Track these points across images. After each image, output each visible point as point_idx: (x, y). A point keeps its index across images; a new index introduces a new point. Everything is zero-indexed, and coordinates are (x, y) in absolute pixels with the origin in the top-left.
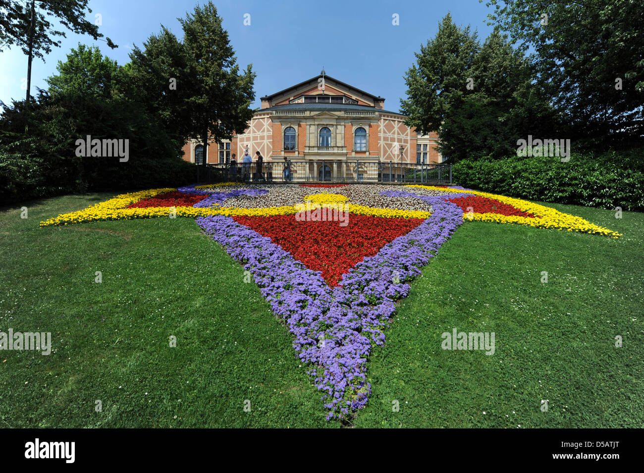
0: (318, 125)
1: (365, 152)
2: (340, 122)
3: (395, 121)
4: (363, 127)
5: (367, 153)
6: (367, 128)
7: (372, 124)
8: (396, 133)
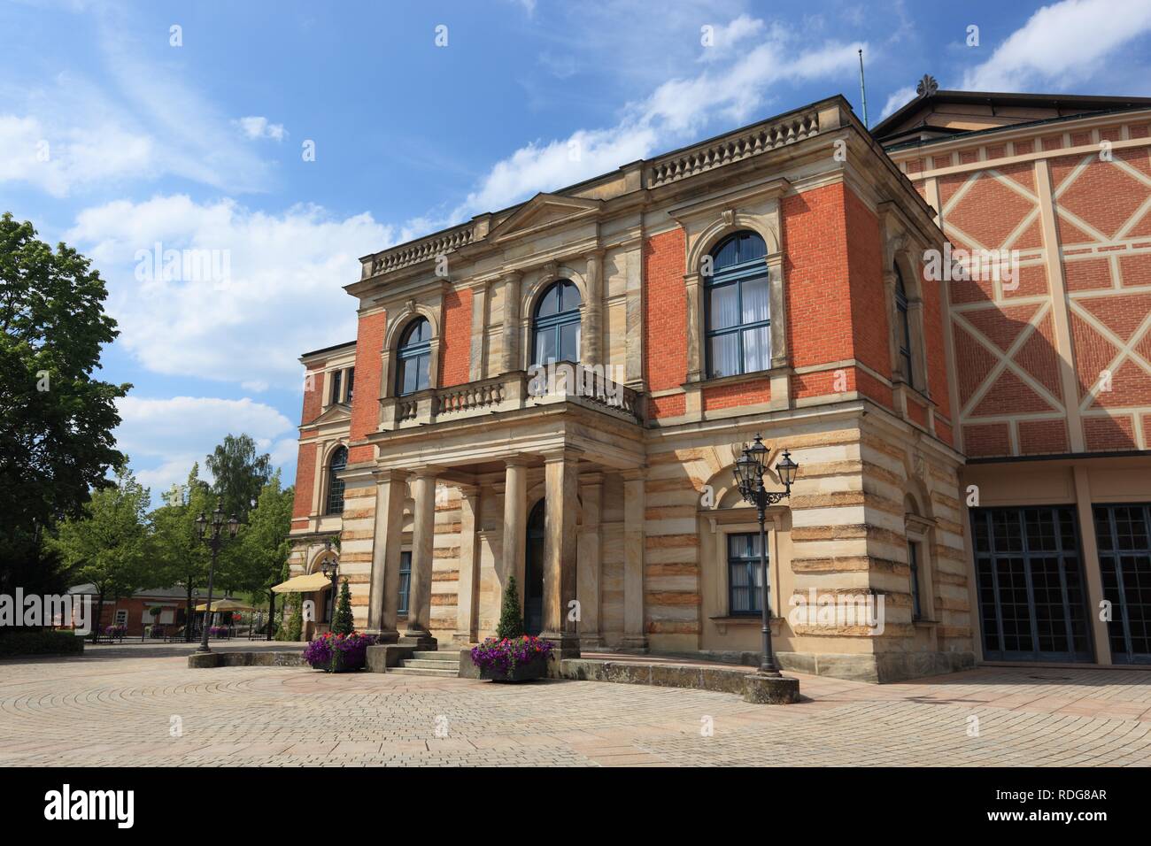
0: (520, 276)
1: (760, 381)
2: (626, 231)
3: (1029, 165)
4: (745, 222)
5: (780, 386)
6: (766, 223)
7: (800, 189)
8: (1048, 232)
